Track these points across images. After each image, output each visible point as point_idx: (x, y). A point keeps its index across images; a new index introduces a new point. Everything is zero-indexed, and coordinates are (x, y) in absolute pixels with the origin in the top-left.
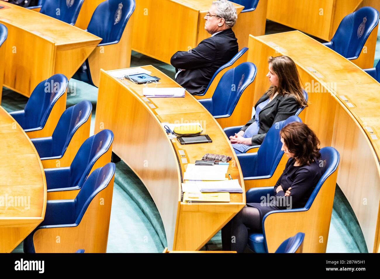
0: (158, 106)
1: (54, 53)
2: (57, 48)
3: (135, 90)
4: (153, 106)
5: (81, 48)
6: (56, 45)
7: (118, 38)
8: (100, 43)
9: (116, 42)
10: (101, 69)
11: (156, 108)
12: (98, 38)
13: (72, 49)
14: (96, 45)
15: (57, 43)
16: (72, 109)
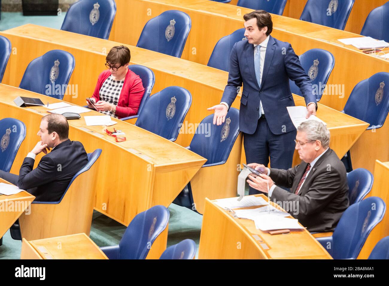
0: (271, 247)
1: (153, 175)
2: (156, 169)
3: (244, 226)
4: (265, 247)
5: (183, 170)
6: (155, 166)
7: (225, 157)
8: (205, 164)
9: (222, 162)
10: (207, 199)
11: (269, 249)
12: (203, 159)
13: (173, 171)
14: (201, 166)
15: (156, 164)
16: (173, 249)
